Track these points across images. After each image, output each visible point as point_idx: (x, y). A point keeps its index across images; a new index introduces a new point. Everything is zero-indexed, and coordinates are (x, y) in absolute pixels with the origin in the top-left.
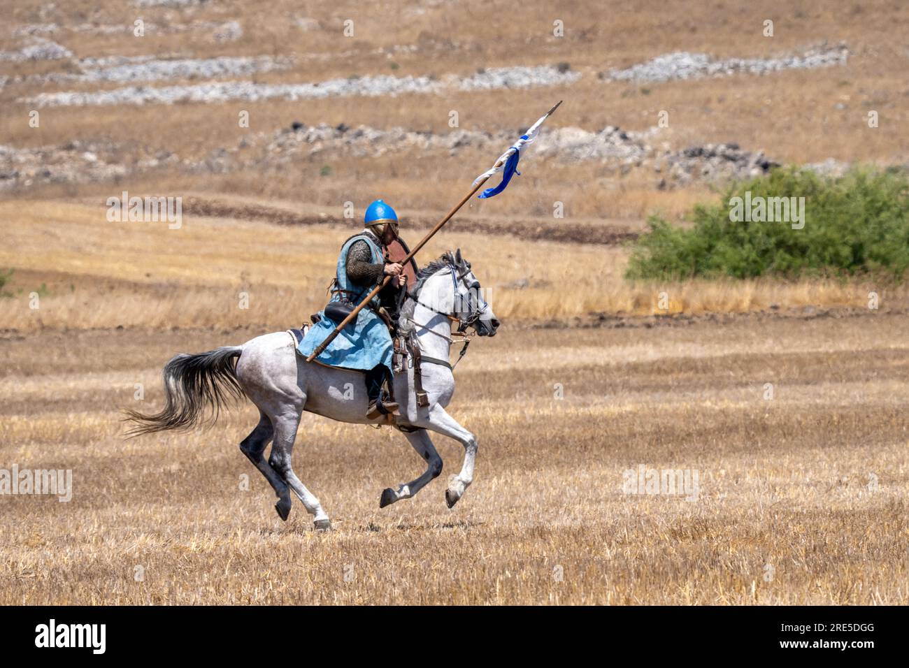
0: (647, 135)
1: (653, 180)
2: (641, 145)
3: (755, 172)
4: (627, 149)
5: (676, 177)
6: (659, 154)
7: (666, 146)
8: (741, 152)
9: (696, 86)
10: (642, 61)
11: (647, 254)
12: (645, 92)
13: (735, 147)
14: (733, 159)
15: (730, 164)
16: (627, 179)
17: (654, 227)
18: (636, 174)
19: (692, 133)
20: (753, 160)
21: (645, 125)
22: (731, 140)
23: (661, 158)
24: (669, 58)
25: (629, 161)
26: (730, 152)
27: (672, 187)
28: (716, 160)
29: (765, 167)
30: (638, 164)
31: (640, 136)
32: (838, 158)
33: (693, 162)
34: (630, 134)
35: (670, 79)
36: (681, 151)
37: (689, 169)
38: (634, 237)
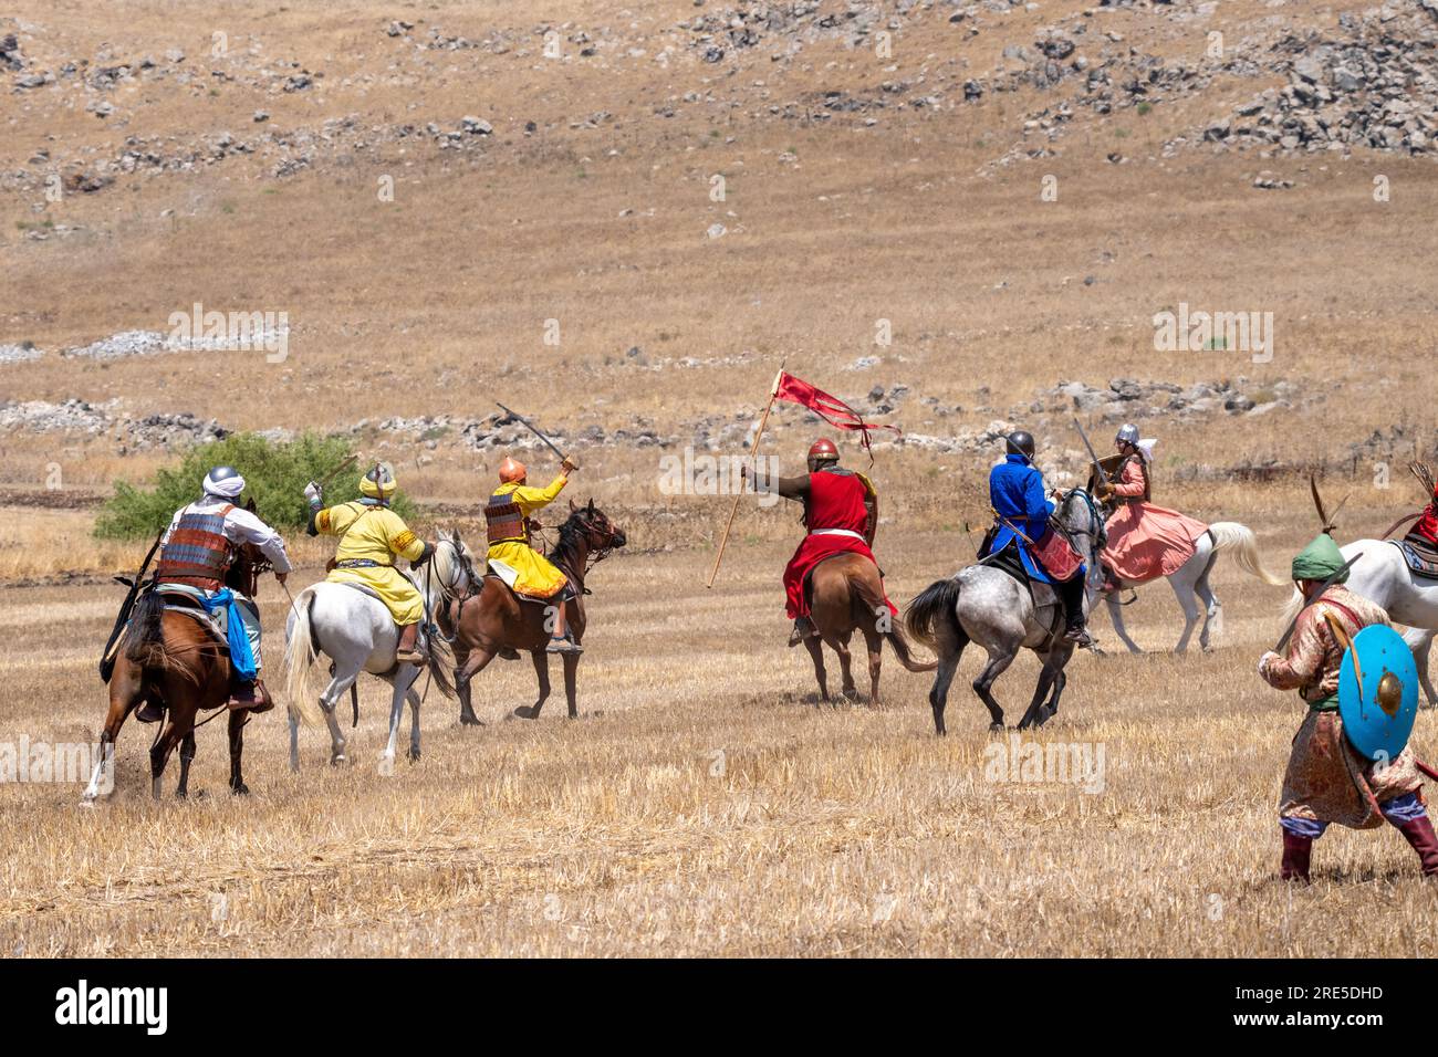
0: (108, 406)
1: (114, 447)
2: (102, 414)
3: (210, 439)
4: (90, 419)
5: (136, 444)
6: (120, 423)
7: (126, 415)
8: (195, 421)
9: (152, 361)
10: (101, 339)
11: (113, 516)
12: (105, 367)
13: (191, 416)
14: (189, 427)
15: (186, 431)
16: (91, 447)
17: (120, 489)
18: (99, 443)
19: (150, 404)
20: (206, 429)
21: (106, 397)
22: (186, 409)
23: (121, 428)
24: (126, 335)
25: (92, 429)
26: (185, 421)
27: (133, 453)
28: (172, 429)
29: (219, 434)
30: (101, 433)
31: (101, 407)
32: (284, 426)
33: (151, 430)
34: (91, 406)
35: (128, 355)
36: (140, 420)
37: (147, 437)
38: (100, 500)
